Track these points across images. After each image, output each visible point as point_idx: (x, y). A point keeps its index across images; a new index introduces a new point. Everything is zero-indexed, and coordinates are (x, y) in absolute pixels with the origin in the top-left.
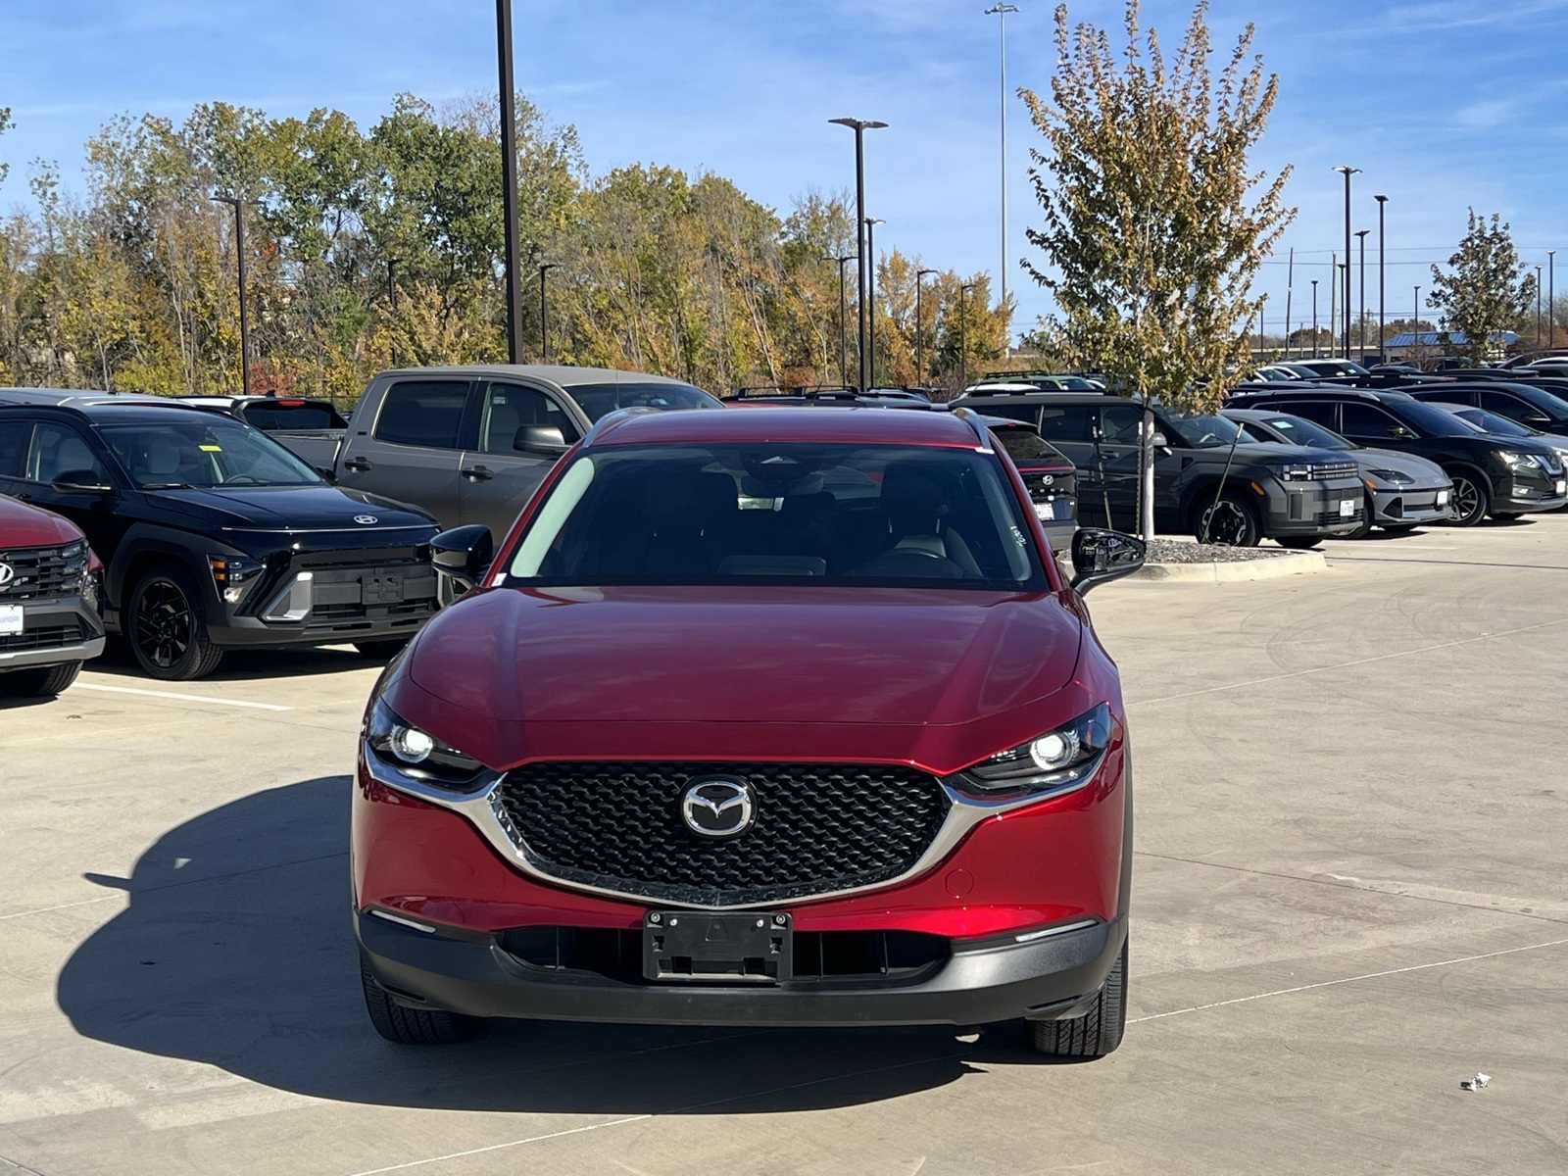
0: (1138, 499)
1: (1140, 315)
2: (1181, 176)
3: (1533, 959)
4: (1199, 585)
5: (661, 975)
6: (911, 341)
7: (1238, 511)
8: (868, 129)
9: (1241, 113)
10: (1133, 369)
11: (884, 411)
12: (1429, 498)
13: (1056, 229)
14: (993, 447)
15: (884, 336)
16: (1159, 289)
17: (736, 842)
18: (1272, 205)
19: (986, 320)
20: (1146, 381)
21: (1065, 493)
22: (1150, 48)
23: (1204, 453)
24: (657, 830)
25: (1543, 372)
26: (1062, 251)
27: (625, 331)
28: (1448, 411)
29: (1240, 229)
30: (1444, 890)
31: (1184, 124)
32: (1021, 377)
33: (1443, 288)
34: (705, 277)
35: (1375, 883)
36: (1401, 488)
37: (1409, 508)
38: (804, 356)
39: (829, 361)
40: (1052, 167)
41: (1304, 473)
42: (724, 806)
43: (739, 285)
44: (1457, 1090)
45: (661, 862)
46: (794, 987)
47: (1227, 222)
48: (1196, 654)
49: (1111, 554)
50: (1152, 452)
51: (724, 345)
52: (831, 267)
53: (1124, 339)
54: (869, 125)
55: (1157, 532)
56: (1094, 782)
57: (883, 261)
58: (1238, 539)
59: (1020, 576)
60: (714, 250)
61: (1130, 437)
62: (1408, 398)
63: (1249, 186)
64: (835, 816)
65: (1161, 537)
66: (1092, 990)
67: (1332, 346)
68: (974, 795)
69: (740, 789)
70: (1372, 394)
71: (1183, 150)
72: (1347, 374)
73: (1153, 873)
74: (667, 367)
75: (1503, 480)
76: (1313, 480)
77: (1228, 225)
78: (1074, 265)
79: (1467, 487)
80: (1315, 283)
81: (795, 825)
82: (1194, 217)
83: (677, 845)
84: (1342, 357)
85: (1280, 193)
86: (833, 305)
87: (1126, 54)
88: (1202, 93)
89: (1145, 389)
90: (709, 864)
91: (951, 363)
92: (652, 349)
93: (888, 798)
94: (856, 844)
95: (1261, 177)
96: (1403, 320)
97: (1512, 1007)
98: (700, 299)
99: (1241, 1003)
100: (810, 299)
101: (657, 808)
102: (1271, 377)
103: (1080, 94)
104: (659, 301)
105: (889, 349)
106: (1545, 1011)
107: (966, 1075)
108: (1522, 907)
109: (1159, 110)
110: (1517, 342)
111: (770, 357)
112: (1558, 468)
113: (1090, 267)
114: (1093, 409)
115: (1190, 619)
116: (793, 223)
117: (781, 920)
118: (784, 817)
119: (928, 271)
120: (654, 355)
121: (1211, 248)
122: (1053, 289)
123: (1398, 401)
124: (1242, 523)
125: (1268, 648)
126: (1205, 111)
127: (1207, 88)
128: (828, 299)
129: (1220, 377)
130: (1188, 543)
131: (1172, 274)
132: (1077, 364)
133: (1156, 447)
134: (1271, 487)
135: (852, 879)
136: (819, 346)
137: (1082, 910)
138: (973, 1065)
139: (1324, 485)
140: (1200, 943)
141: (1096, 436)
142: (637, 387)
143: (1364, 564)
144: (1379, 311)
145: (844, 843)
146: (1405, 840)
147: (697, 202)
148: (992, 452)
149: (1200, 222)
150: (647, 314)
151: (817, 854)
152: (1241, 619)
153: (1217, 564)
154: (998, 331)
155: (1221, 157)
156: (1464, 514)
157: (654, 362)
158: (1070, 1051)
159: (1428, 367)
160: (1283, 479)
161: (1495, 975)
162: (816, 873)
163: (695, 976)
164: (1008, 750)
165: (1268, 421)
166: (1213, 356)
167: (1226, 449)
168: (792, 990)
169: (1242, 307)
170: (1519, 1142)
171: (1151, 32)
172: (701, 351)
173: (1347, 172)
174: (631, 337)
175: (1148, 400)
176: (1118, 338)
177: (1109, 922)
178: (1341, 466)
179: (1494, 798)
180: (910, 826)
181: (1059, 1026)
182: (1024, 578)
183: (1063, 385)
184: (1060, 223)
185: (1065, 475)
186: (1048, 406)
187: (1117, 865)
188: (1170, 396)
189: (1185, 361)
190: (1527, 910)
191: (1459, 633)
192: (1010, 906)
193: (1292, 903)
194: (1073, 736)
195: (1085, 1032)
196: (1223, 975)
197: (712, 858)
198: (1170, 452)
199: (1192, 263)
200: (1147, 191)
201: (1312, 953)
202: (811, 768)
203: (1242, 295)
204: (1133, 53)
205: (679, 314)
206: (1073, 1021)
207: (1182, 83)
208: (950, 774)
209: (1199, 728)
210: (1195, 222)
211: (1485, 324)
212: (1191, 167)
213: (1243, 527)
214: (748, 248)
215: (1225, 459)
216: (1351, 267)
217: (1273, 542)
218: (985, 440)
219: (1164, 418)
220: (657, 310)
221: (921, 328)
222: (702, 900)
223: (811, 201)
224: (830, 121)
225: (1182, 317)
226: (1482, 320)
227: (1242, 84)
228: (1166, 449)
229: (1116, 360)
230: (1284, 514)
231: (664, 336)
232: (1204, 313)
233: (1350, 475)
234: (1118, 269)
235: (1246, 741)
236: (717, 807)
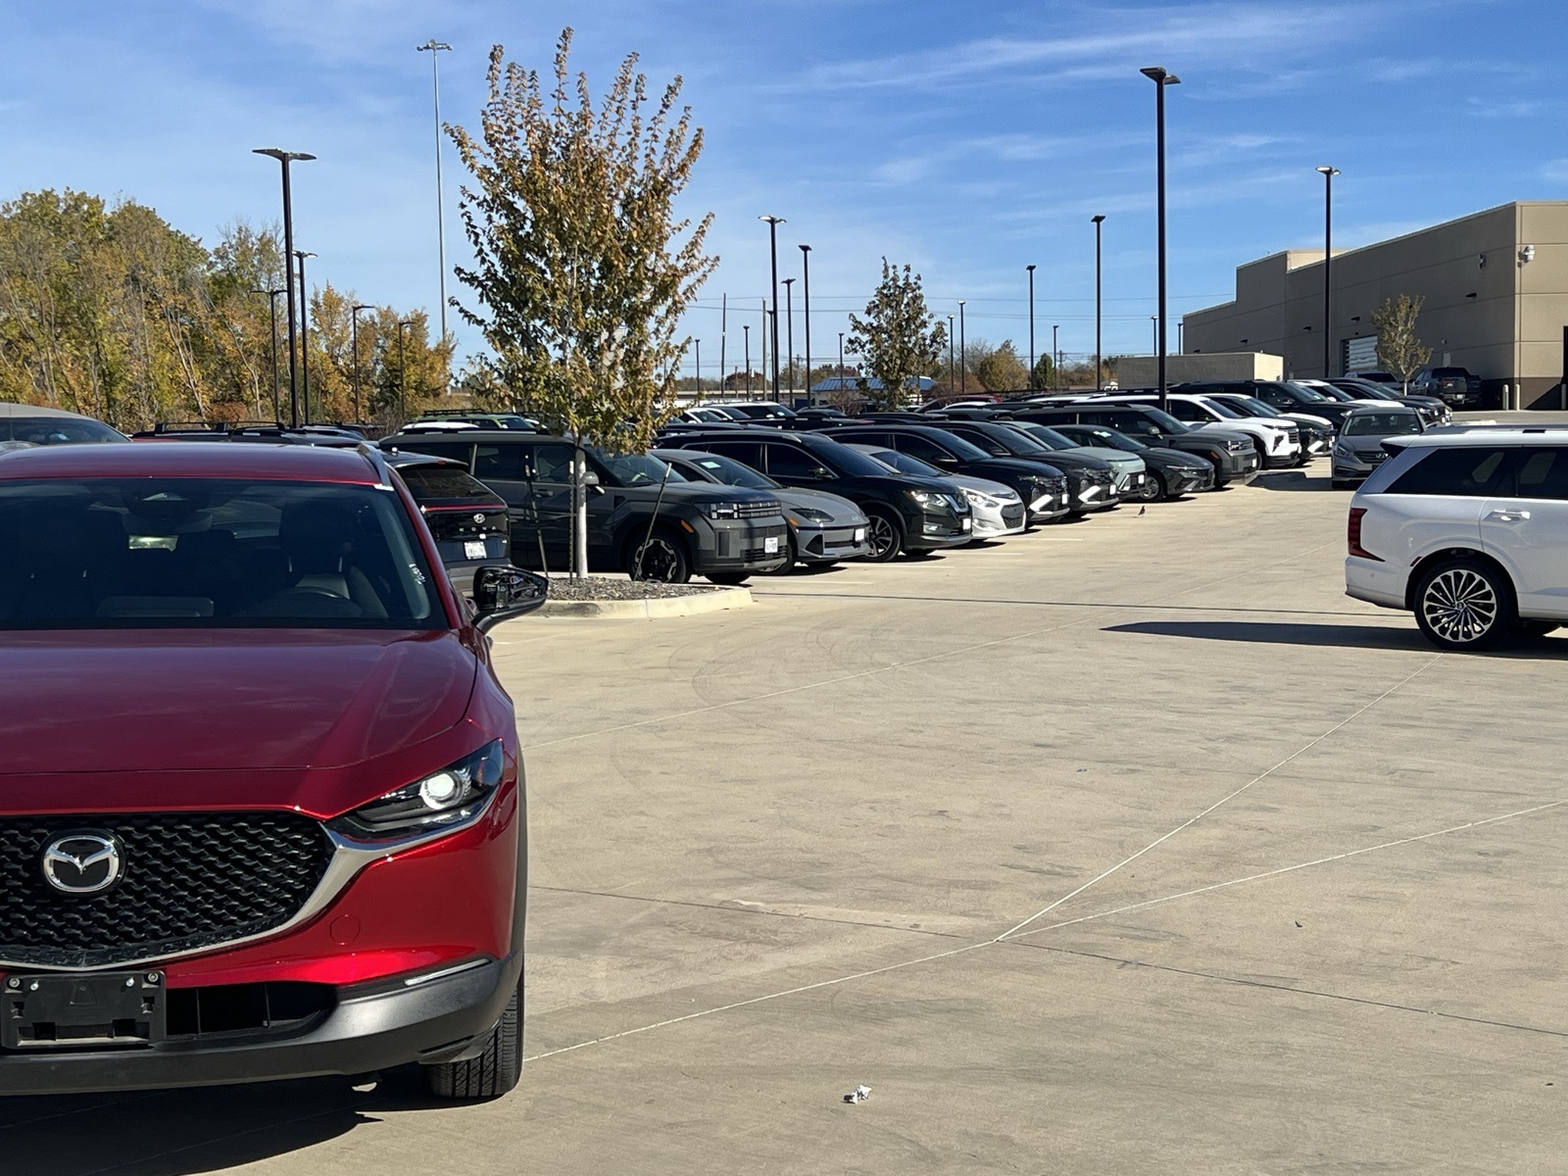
0: (572, 537)
1: (569, 356)
2: (607, 220)
3: (917, 973)
4: (631, 621)
5: (22, 1043)
6: (347, 378)
7: (669, 549)
8: (294, 160)
9: (667, 163)
10: (562, 409)
11: (312, 449)
12: (846, 535)
13: (485, 266)
14: (393, 484)
15: (319, 372)
16: (588, 331)
17: (102, 898)
18: (695, 251)
19: (426, 358)
20: (576, 420)
21: (497, 531)
22: (579, 91)
23: (637, 492)
24: (16, 891)
25: (953, 416)
26: (491, 290)
27: (38, 363)
28: (865, 452)
29: (665, 274)
30: (841, 910)
31: (610, 169)
32: (462, 414)
33: (860, 336)
34: (126, 308)
35: (777, 907)
36: (822, 525)
37: (830, 545)
38: (235, 391)
39: (261, 396)
40: (479, 204)
41: (731, 511)
42: (88, 862)
43: (163, 317)
44: (840, 1104)
45: (21, 924)
46: (168, 1048)
47: (652, 267)
48: (625, 689)
49: (513, 591)
50: (584, 491)
51: (148, 378)
52: (262, 300)
53: (554, 379)
54: (295, 157)
55: (590, 571)
56: (485, 820)
57: (316, 295)
58: (670, 576)
59: (418, 615)
60: (135, 280)
61: (563, 476)
62: (828, 439)
63: (674, 233)
64: (211, 866)
65: (592, 575)
66: (484, 1029)
67: (763, 389)
68: (360, 838)
69: (106, 843)
70: (795, 436)
71: (609, 195)
72: (776, 416)
73: (566, 908)
74: (85, 400)
75: (914, 518)
76: (739, 518)
77: (653, 270)
78: (503, 304)
79: (883, 525)
80: (746, 328)
81: (167, 878)
82: (619, 261)
83: (38, 905)
84: (773, 401)
85: (704, 242)
86: (264, 340)
87: (554, 96)
88: (633, 139)
89: (576, 429)
90: (74, 923)
91: (390, 400)
92: (68, 382)
93: (268, 846)
94: (235, 895)
95: (686, 225)
96: (831, 366)
97: (896, 1020)
98: (120, 330)
99: (641, 1033)
100: (242, 329)
101: (14, 866)
102: (705, 418)
103: (510, 131)
104: (75, 332)
105: (325, 385)
106: (926, 1022)
107: (359, 1125)
108: (912, 923)
109: (586, 154)
110: (934, 388)
111: (198, 392)
112: (964, 507)
113: (519, 305)
114: (526, 447)
115: (620, 656)
116: (221, 255)
117: (152, 978)
118: (155, 870)
119: (363, 307)
120: (71, 388)
121: (636, 291)
122: (483, 327)
123: (818, 442)
124: (673, 561)
125: (694, 681)
126: (632, 157)
127: (637, 135)
128: (259, 334)
129: (648, 417)
130: (620, 581)
131: (601, 316)
132: (507, 403)
133: (587, 485)
134: (700, 525)
135: (230, 931)
136: (250, 380)
137: (473, 949)
138: (367, 1114)
139: (749, 523)
140: (607, 976)
141: (528, 475)
142: (36, 421)
143: (788, 599)
144: (806, 357)
145: (221, 894)
146: (809, 863)
147: (116, 230)
148: (391, 489)
149: (626, 267)
150: (62, 346)
151: (192, 907)
152: (669, 654)
153: (649, 601)
154: (438, 369)
155: (647, 203)
156: (880, 551)
157: (70, 395)
158: (467, 1093)
159: (851, 411)
160: (711, 517)
161: (883, 990)
162: (191, 926)
163: (59, 1042)
164: (397, 791)
165: (697, 461)
166: (641, 396)
167: (656, 488)
168: (166, 1051)
169: (667, 349)
170: (894, 1151)
171: (581, 75)
172: (122, 384)
173: (772, 222)
174: (44, 369)
175: (580, 438)
176: (548, 377)
177: (503, 958)
178: (765, 505)
179: (894, 820)
180: (292, 874)
181: (454, 1069)
182: (423, 616)
183: (502, 424)
184: (489, 261)
185: (497, 514)
186: (481, 445)
187: (509, 902)
188: (600, 436)
189: (614, 402)
190: (917, 926)
191: (872, 663)
192: (404, 949)
193: (699, 930)
194: (464, 775)
195: (482, 1072)
196: (626, 1005)
197: (77, 916)
198: (602, 491)
199: (620, 306)
200: (575, 234)
201: (713, 979)
202: (184, 818)
203: (667, 338)
204: (561, 96)
205: (97, 345)
206: (468, 1062)
207: (609, 129)
208: (335, 818)
209: (622, 762)
210: (621, 266)
211: (899, 371)
212: (618, 212)
213: (674, 564)
214: (172, 279)
215: (654, 498)
216: (779, 313)
217: (703, 579)
218: (384, 476)
219: (596, 457)
220: (73, 341)
221: (359, 364)
222: (66, 961)
223: (240, 230)
224: (254, 151)
225: (611, 359)
226: (897, 367)
227: (669, 135)
228: (598, 488)
229: (547, 399)
230: (712, 551)
231: (81, 369)
232: (632, 355)
233: (773, 513)
234: (547, 310)
235: (667, 773)
236: (82, 862)
